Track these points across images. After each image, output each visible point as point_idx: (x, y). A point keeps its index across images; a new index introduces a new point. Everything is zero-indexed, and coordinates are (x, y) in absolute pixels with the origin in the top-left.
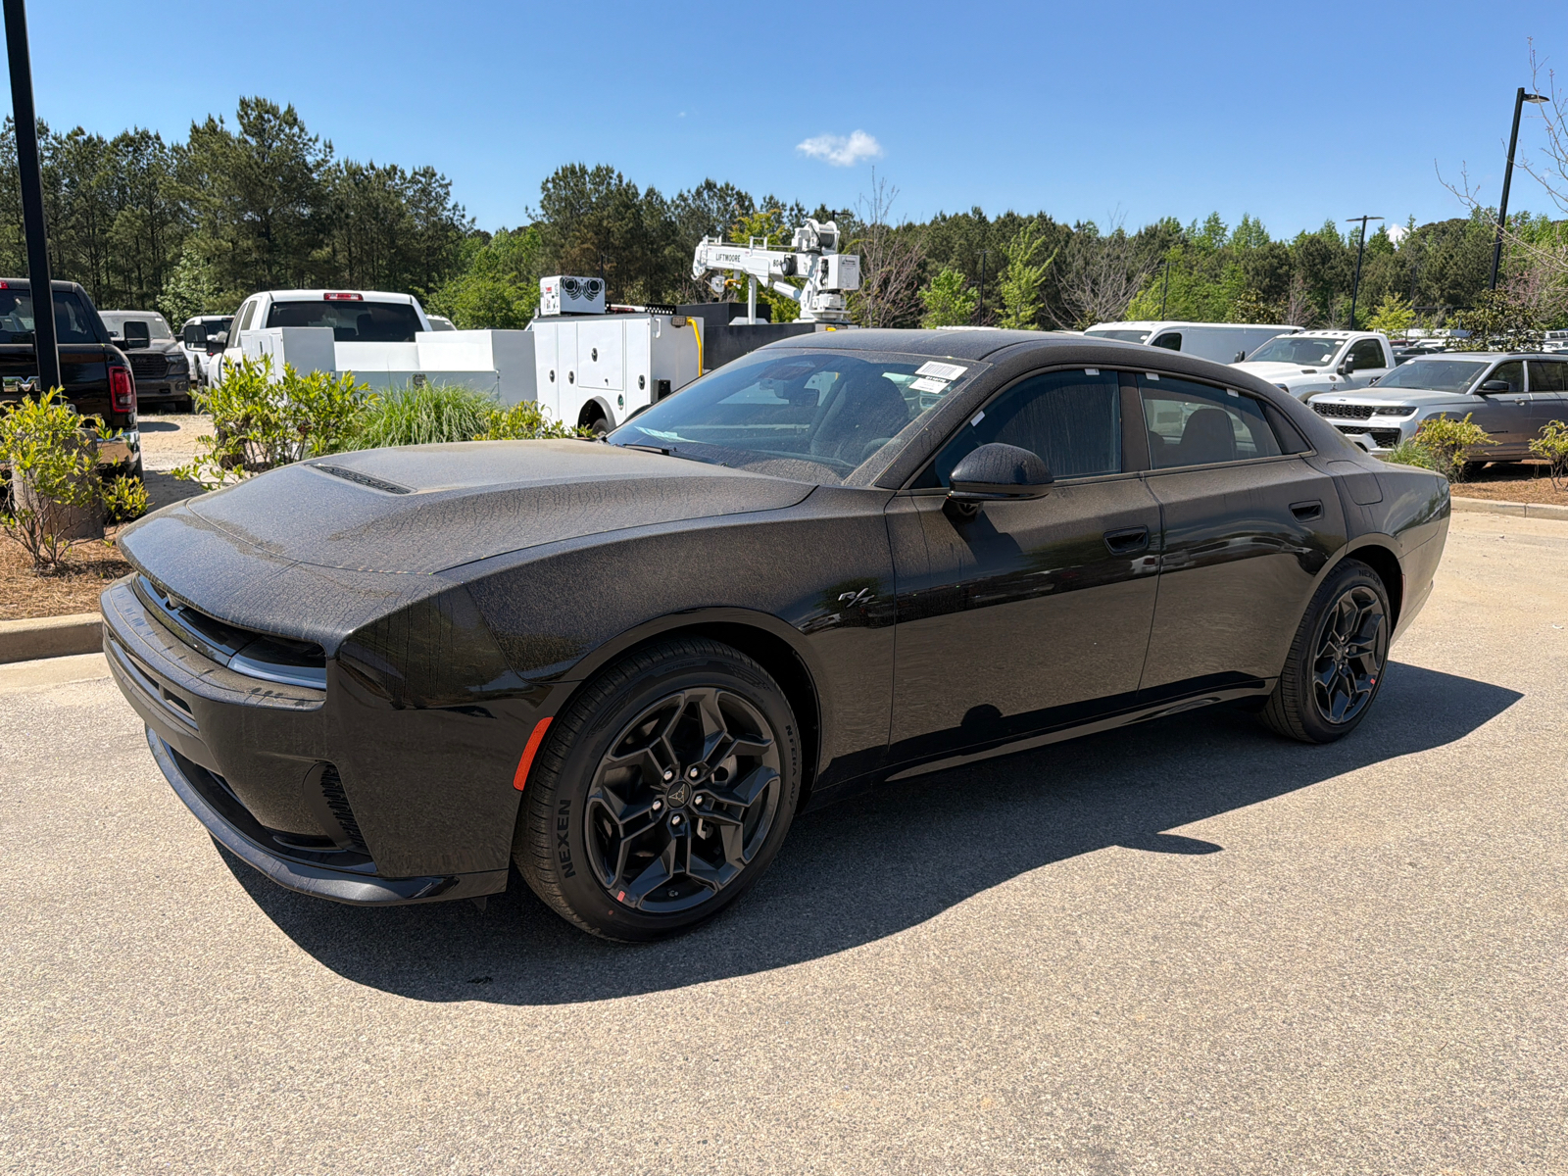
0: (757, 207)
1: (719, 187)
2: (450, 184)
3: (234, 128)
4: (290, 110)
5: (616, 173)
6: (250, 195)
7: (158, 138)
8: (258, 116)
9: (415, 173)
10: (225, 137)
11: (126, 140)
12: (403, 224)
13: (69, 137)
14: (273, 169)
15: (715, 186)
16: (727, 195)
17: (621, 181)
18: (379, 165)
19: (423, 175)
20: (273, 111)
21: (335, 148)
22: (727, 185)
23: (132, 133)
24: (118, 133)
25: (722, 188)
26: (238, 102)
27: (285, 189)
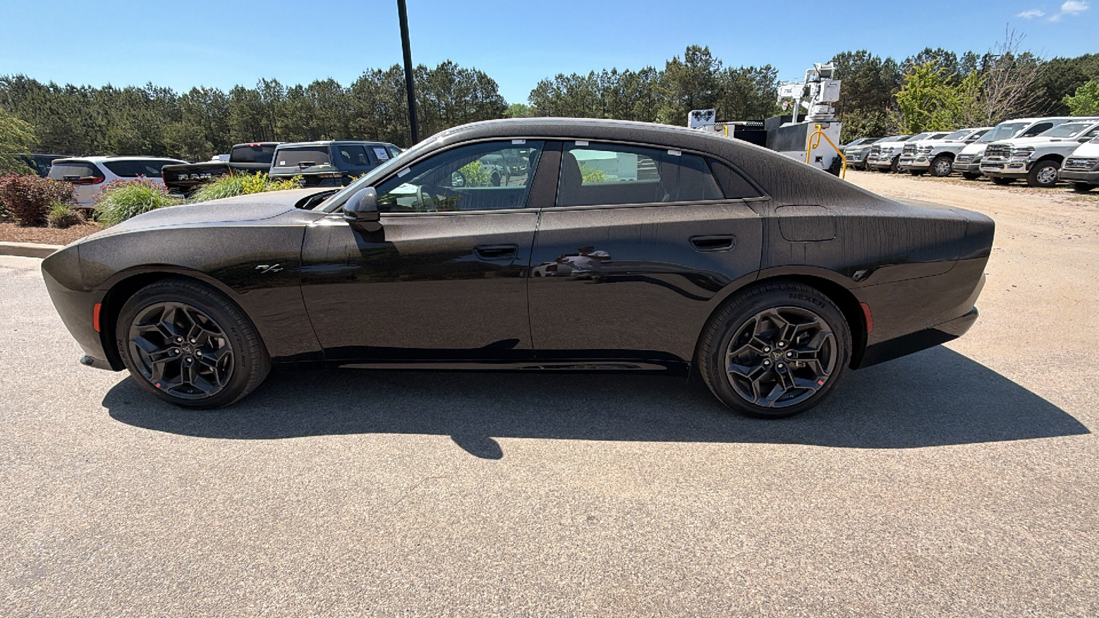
0: (958, 60)
1: (933, 51)
2: (777, 72)
3: (683, 60)
4: (706, 49)
5: (868, 53)
6: (685, 88)
7: (655, 69)
8: (692, 53)
9: (761, 69)
10: (680, 64)
11: (644, 72)
12: (752, 93)
13: (624, 74)
14: (695, 77)
15: (931, 51)
16: (939, 55)
17: (870, 57)
18: (745, 68)
19: (765, 69)
20: (699, 50)
21: (723, 62)
22: (939, 50)
23: (645, 69)
24: (640, 69)
25: (935, 52)
26: (686, 48)
27: (700, 84)
